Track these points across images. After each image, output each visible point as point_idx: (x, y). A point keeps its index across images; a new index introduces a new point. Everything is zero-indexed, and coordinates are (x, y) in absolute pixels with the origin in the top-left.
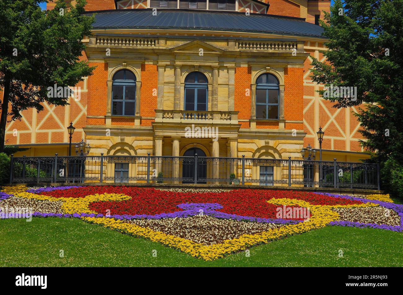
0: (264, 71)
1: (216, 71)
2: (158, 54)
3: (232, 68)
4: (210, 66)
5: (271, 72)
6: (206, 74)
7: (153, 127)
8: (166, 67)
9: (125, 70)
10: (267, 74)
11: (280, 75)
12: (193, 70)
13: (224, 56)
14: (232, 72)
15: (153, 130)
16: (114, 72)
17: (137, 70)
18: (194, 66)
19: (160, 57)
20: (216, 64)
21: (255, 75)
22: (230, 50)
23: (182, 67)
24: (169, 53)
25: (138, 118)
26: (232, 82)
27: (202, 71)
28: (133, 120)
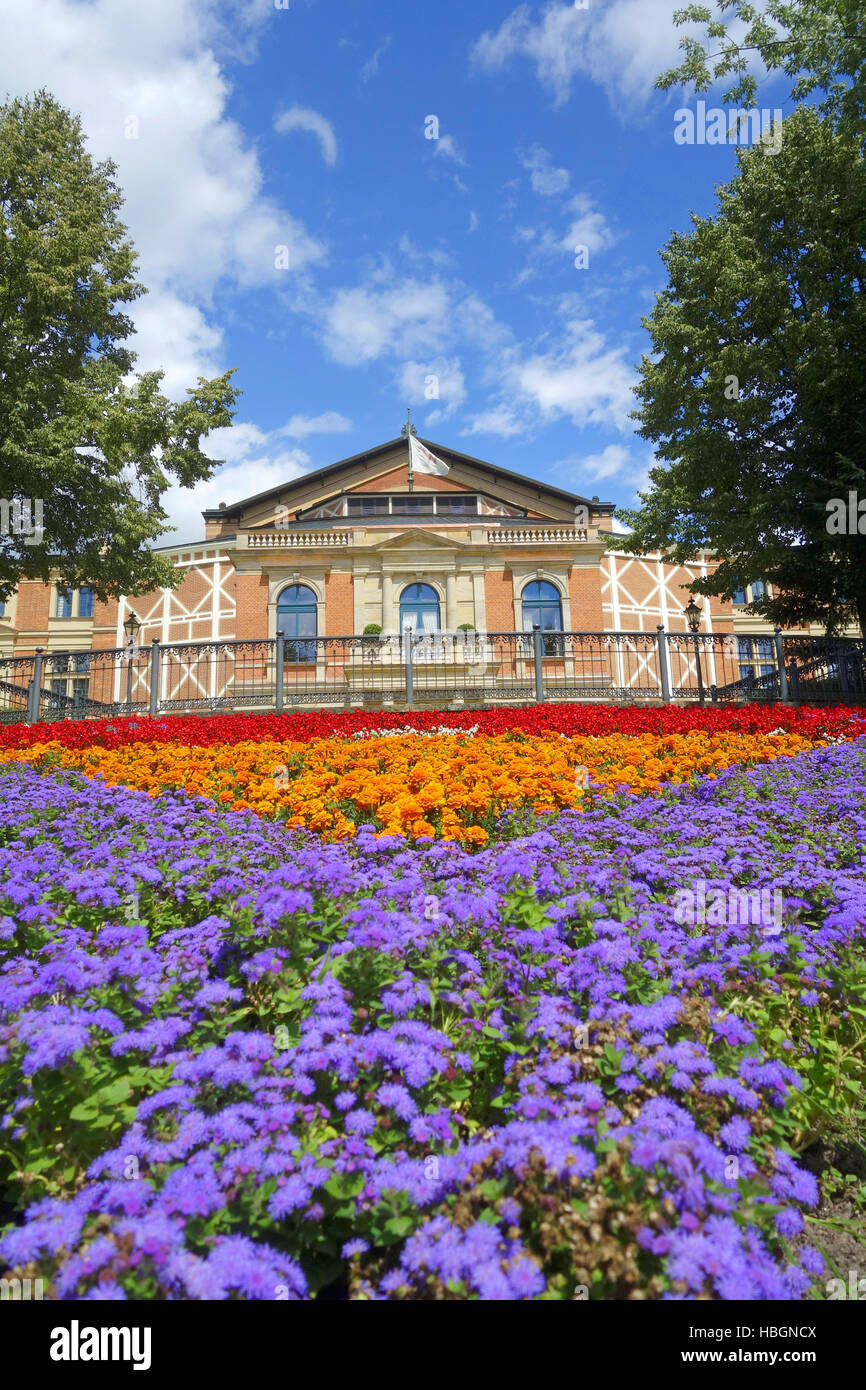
0: (533, 577)
1: (451, 580)
2: (351, 556)
3: (479, 574)
4: (442, 573)
5: (545, 576)
6: (434, 584)
7: (347, 674)
8: (368, 575)
9: (298, 585)
10: (539, 581)
11: (561, 580)
12: (413, 580)
13: (464, 553)
14: (479, 581)
15: (348, 684)
16: (279, 589)
17: (317, 582)
18: (413, 574)
19: (356, 561)
20: (454, 568)
21: (519, 582)
22: (474, 543)
23: (395, 576)
24: (373, 555)
25: (321, 664)
26: (480, 596)
27: (428, 580)
28: (313, 668)
